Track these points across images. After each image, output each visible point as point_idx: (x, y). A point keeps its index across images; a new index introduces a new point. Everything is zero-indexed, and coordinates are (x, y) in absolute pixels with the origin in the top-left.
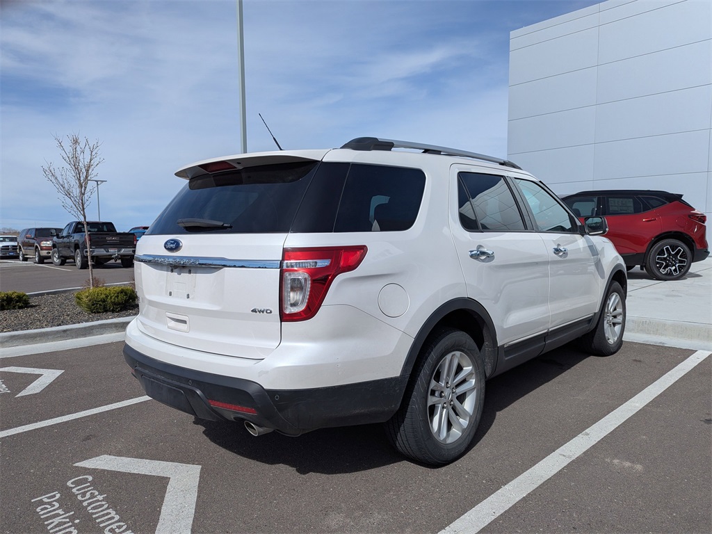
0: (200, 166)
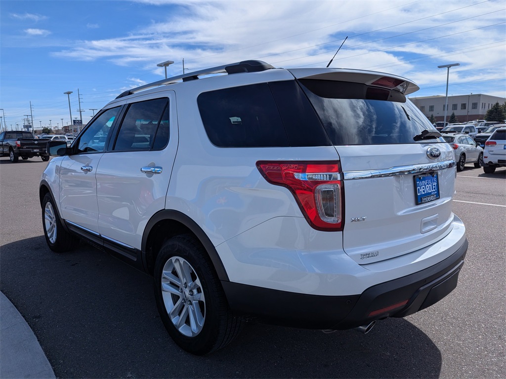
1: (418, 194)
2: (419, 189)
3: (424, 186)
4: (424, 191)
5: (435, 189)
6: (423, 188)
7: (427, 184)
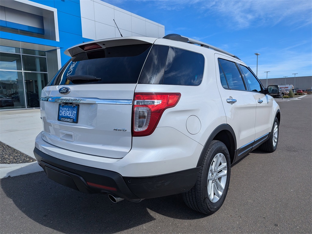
0: (80, 47)
1: (60, 115)
2: (61, 112)
3: (65, 111)
4: (64, 114)
5: (74, 115)
6: (64, 112)
7: (68, 111)
